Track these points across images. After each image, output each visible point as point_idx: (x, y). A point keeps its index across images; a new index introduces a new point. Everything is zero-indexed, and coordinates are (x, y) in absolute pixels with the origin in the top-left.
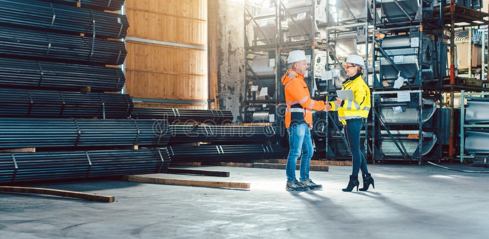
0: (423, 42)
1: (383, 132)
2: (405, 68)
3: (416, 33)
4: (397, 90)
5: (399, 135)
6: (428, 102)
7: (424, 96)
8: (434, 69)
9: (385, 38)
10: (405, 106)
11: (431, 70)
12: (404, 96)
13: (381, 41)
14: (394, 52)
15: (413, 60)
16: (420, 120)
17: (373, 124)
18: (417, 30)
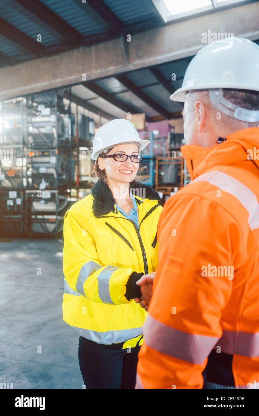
0: (58, 160)
1: (33, 217)
2: (47, 177)
3: (54, 154)
4: (42, 190)
5: (44, 219)
6: (62, 197)
7: (59, 194)
8: (66, 176)
9: (35, 156)
10: (47, 201)
11: (64, 177)
12: (47, 194)
13: (32, 158)
14: (40, 165)
15: (53, 171)
16: (57, 209)
17: (26, 212)
18: (54, 152)
